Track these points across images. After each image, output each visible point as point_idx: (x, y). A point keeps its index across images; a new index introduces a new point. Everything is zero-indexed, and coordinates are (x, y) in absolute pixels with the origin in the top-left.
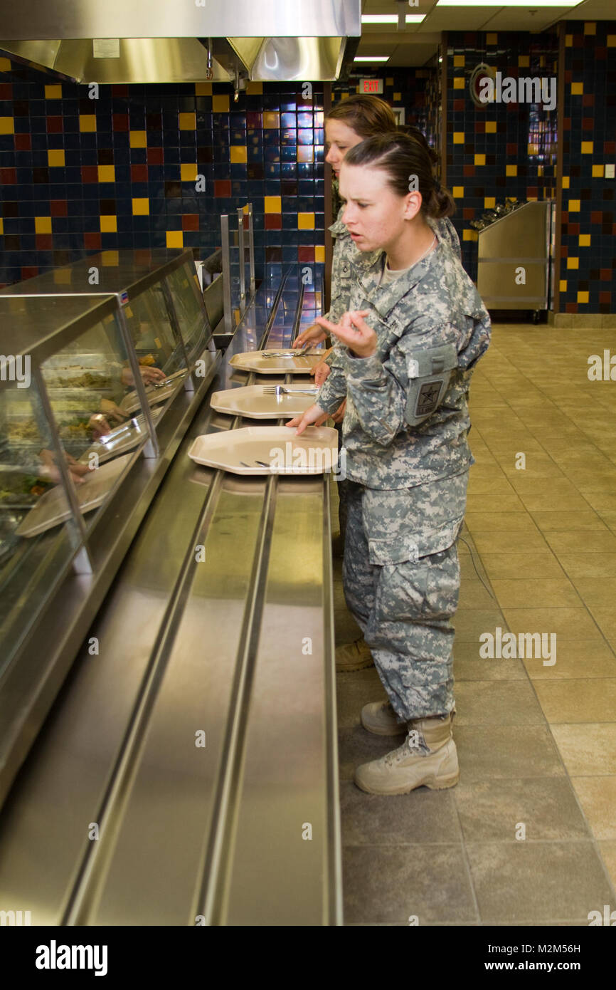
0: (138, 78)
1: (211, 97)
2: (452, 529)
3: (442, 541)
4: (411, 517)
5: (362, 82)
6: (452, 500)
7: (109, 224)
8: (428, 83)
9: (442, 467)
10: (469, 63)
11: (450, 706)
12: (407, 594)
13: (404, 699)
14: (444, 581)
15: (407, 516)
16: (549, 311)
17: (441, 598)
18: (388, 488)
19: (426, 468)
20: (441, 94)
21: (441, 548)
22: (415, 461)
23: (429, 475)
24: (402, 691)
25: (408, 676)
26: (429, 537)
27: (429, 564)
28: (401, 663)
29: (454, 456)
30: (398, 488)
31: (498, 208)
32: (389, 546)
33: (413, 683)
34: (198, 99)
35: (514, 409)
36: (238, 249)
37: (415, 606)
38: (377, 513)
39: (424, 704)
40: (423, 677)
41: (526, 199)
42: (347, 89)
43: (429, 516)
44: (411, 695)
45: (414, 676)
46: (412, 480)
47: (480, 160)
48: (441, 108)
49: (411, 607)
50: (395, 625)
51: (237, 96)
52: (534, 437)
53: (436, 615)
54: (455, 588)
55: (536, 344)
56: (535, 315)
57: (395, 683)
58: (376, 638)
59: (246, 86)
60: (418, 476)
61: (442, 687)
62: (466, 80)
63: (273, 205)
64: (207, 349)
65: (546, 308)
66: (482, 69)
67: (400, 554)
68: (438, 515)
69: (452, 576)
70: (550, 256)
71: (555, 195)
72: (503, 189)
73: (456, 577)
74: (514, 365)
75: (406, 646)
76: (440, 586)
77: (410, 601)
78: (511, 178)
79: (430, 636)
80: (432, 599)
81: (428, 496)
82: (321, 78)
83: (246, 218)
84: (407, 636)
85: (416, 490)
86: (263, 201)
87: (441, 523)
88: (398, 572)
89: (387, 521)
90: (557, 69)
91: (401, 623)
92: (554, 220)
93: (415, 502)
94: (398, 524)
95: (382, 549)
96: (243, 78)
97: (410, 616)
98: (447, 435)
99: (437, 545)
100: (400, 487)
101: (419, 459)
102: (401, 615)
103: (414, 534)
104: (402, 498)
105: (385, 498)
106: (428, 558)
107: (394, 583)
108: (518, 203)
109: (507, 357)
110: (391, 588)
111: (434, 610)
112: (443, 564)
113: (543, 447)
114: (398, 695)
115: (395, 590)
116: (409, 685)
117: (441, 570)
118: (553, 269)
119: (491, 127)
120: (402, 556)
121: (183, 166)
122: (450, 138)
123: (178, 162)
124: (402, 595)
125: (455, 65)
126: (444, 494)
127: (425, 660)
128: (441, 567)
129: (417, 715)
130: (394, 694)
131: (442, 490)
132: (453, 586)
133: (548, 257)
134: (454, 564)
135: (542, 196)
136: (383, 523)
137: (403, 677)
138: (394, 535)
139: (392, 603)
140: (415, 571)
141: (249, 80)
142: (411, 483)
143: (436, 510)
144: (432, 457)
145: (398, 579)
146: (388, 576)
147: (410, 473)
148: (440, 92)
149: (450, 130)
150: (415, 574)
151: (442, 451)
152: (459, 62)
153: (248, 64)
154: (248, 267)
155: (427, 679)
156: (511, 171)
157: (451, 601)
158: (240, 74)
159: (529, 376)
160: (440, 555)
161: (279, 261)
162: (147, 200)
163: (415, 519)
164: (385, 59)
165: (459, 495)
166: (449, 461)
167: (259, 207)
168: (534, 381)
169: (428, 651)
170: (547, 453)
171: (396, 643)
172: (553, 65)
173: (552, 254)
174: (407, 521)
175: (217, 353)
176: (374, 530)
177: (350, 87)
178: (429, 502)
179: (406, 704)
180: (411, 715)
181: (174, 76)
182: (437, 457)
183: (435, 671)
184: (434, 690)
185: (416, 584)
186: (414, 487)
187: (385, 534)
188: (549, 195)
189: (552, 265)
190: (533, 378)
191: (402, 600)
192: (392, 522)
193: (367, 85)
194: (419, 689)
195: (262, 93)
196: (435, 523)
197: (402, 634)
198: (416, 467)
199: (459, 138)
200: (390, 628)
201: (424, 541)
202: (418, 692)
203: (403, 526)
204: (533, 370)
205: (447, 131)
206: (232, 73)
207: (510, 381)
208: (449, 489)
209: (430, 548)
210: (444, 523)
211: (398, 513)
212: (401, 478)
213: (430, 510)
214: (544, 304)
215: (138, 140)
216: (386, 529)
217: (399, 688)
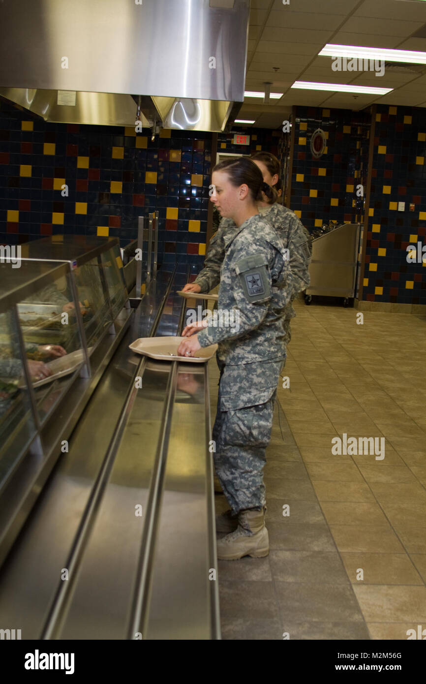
0: (86, 121)
1: (135, 137)
2: (268, 392)
3: (262, 398)
4: (245, 383)
5: (235, 136)
6: (270, 375)
7: (58, 218)
8: (280, 140)
9: (264, 354)
10: (310, 129)
11: (263, 502)
12: (241, 429)
13: (236, 498)
14: (262, 423)
15: (243, 382)
16: (355, 299)
17: (260, 433)
18: (233, 364)
19: (255, 353)
20: (289, 148)
21: (261, 402)
22: (249, 349)
23: (256, 358)
24: (234, 493)
25: (238, 483)
26: (255, 395)
27: (255, 411)
28: (233, 476)
29: (272, 349)
30: (239, 364)
31: (324, 227)
32: (232, 399)
33: (241, 487)
34: (126, 138)
35: (330, 363)
36: (148, 242)
37: (245, 436)
38: (227, 381)
39: (248, 499)
40: (246, 483)
41: (343, 222)
42: (225, 140)
43: (255, 383)
44: (240, 495)
45: (241, 482)
46: (246, 360)
47: (313, 193)
48: (289, 158)
49: (243, 437)
50: (233, 448)
51: (153, 138)
52: (344, 384)
53: (257, 443)
54: (270, 427)
55: (346, 321)
56: (345, 301)
57: (230, 488)
58: (221, 456)
59: (161, 131)
60: (250, 357)
61: (258, 489)
62: (307, 139)
63: (172, 213)
64: (125, 307)
65: (353, 297)
66: (319, 133)
67: (238, 404)
68: (260, 383)
69: (267, 420)
70: (358, 261)
71: (363, 221)
72: (328, 214)
73: (270, 421)
74: (330, 334)
75: (237, 462)
76: (260, 425)
77: (242, 433)
78: (333, 207)
79: (251, 458)
80: (255, 432)
81: (256, 371)
82: (211, 130)
83: (154, 220)
84: (239, 456)
85: (249, 367)
86: (165, 210)
87: (263, 388)
88: (236, 415)
89: (232, 384)
90: (370, 136)
91: (237, 448)
92: (362, 237)
93: (248, 374)
94: (238, 387)
95: (228, 402)
96: (158, 125)
97: (242, 442)
98: (268, 335)
99: (259, 400)
100: (240, 363)
101: (251, 348)
102: (237, 441)
103: (247, 393)
104: (241, 371)
105: (231, 372)
106: (254, 408)
107: (233, 421)
108: (338, 224)
109: (325, 328)
110: (231, 424)
111: (256, 439)
112: (262, 412)
113: (349, 391)
114: (232, 496)
115: (233, 426)
116: (239, 488)
117: (261, 416)
118: (359, 271)
119: (322, 172)
120: (239, 405)
121: (113, 183)
122: (294, 177)
123: (109, 180)
124: (238, 429)
125: (300, 129)
126: (266, 371)
127: (247, 472)
128: (261, 414)
129: (244, 507)
130: (230, 496)
131: (265, 369)
132: (267, 426)
133: (356, 262)
134: (269, 414)
135: (355, 220)
136: (230, 386)
137: (235, 484)
138: (235, 393)
139: (232, 434)
140: (246, 415)
141: (162, 127)
142: (246, 361)
143: (260, 379)
144: (259, 347)
145: (235, 419)
146: (230, 417)
147: (246, 355)
148: (289, 147)
149: (295, 171)
150: (246, 417)
151: (265, 345)
152: (303, 127)
153: (163, 117)
154: (153, 255)
155: (249, 484)
156: (334, 202)
157: (266, 435)
158: (157, 123)
159: (340, 342)
160: (260, 406)
161: (174, 252)
162: (86, 204)
163: (247, 384)
164: (253, 122)
165: (275, 374)
166: (269, 351)
167: (163, 214)
168: (344, 346)
169: (249, 466)
170: (352, 395)
171: (232, 460)
172: (366, 133)
173: (359, 260)
174: (243, 385)
175: (131, 311)
176: (225, 390)
177: (228, 139)
178: (256, 375)
179: (237, 500)
180: (240, 507)
181: (110, 121)
182: (262, 347)
183: (253, 479)
184: (253, 491)
185: (246, 422)
186: (248, 364)
187: (230, 392)
188: (359, 220)
189: (359, 268)
190: (343, 343)
191: (237, 432)
192: (234, 385)
193: (239, 139)
194: (245, 490)
195: (170, 137)
196: (259, 387)
197: (236, 454)
198: (249, 352)
199: (300, 178)
200: (229, 450)
201: (252, 398)
202: (244, 492)
203: (240, 388)
204: (343, 338)
205: (293, 172)
206: (151, 122)
207: (327, 344)
208: (269, 369)
209: (255, 401)
210: (265, 389)
211: (238, 380)
212: (240, 358)
213: (256, 380)
214: (352, 294)
215: (83, 163)
216: (231, 389)
217: (233, 490)
